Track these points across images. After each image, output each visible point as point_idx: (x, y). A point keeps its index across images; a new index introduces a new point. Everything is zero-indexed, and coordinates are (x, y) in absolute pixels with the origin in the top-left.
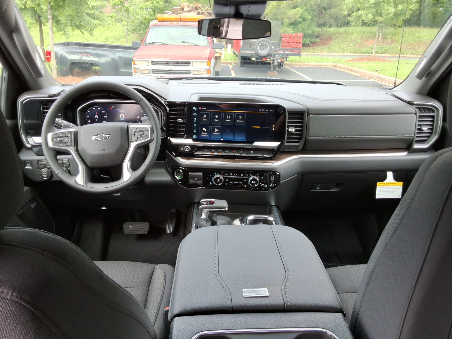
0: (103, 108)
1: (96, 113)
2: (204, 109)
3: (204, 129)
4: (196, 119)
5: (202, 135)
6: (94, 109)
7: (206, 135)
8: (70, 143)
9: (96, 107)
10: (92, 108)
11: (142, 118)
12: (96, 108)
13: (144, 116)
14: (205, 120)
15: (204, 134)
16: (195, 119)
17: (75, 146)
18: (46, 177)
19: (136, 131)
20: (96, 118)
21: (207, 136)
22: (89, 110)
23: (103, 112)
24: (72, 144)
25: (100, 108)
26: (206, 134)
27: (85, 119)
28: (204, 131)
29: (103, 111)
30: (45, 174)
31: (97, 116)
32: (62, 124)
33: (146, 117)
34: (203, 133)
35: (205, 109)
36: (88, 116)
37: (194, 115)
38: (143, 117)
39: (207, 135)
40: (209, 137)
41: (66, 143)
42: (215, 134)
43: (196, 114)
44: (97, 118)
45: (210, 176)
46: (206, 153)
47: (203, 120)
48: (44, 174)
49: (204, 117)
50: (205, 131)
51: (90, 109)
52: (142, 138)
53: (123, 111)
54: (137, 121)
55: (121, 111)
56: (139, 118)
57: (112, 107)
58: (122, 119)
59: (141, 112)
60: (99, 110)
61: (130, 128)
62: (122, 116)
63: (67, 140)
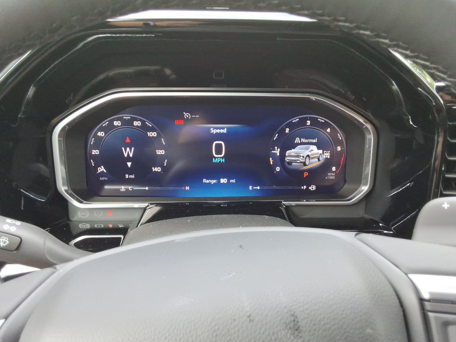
0: (151, 121)
1: (128, 140)
6: (116, 123)
9: (127, 117)
10: (112, 122)
11: (288, 152)
12: (125, 123)
13: (298, 144)
20: (126, 155)
22: (100, 130)
23: (153, 134)
25: (140, 120)
27: (88, 164)
29: (152, 130)
31: (128, 149)
33: (301, 149)
36: (95, 152)
38: (293, 150)
44: (131, 155)
51: (105, 123)
53: (222, 131)
54: (272, 163)
55: (214, 130)
56: (278, 154)
57: (185, 116)
58: (218, 158)
59: (287, 130)
60: (137, 126)
61: (428, 306)
62: (219, 148)
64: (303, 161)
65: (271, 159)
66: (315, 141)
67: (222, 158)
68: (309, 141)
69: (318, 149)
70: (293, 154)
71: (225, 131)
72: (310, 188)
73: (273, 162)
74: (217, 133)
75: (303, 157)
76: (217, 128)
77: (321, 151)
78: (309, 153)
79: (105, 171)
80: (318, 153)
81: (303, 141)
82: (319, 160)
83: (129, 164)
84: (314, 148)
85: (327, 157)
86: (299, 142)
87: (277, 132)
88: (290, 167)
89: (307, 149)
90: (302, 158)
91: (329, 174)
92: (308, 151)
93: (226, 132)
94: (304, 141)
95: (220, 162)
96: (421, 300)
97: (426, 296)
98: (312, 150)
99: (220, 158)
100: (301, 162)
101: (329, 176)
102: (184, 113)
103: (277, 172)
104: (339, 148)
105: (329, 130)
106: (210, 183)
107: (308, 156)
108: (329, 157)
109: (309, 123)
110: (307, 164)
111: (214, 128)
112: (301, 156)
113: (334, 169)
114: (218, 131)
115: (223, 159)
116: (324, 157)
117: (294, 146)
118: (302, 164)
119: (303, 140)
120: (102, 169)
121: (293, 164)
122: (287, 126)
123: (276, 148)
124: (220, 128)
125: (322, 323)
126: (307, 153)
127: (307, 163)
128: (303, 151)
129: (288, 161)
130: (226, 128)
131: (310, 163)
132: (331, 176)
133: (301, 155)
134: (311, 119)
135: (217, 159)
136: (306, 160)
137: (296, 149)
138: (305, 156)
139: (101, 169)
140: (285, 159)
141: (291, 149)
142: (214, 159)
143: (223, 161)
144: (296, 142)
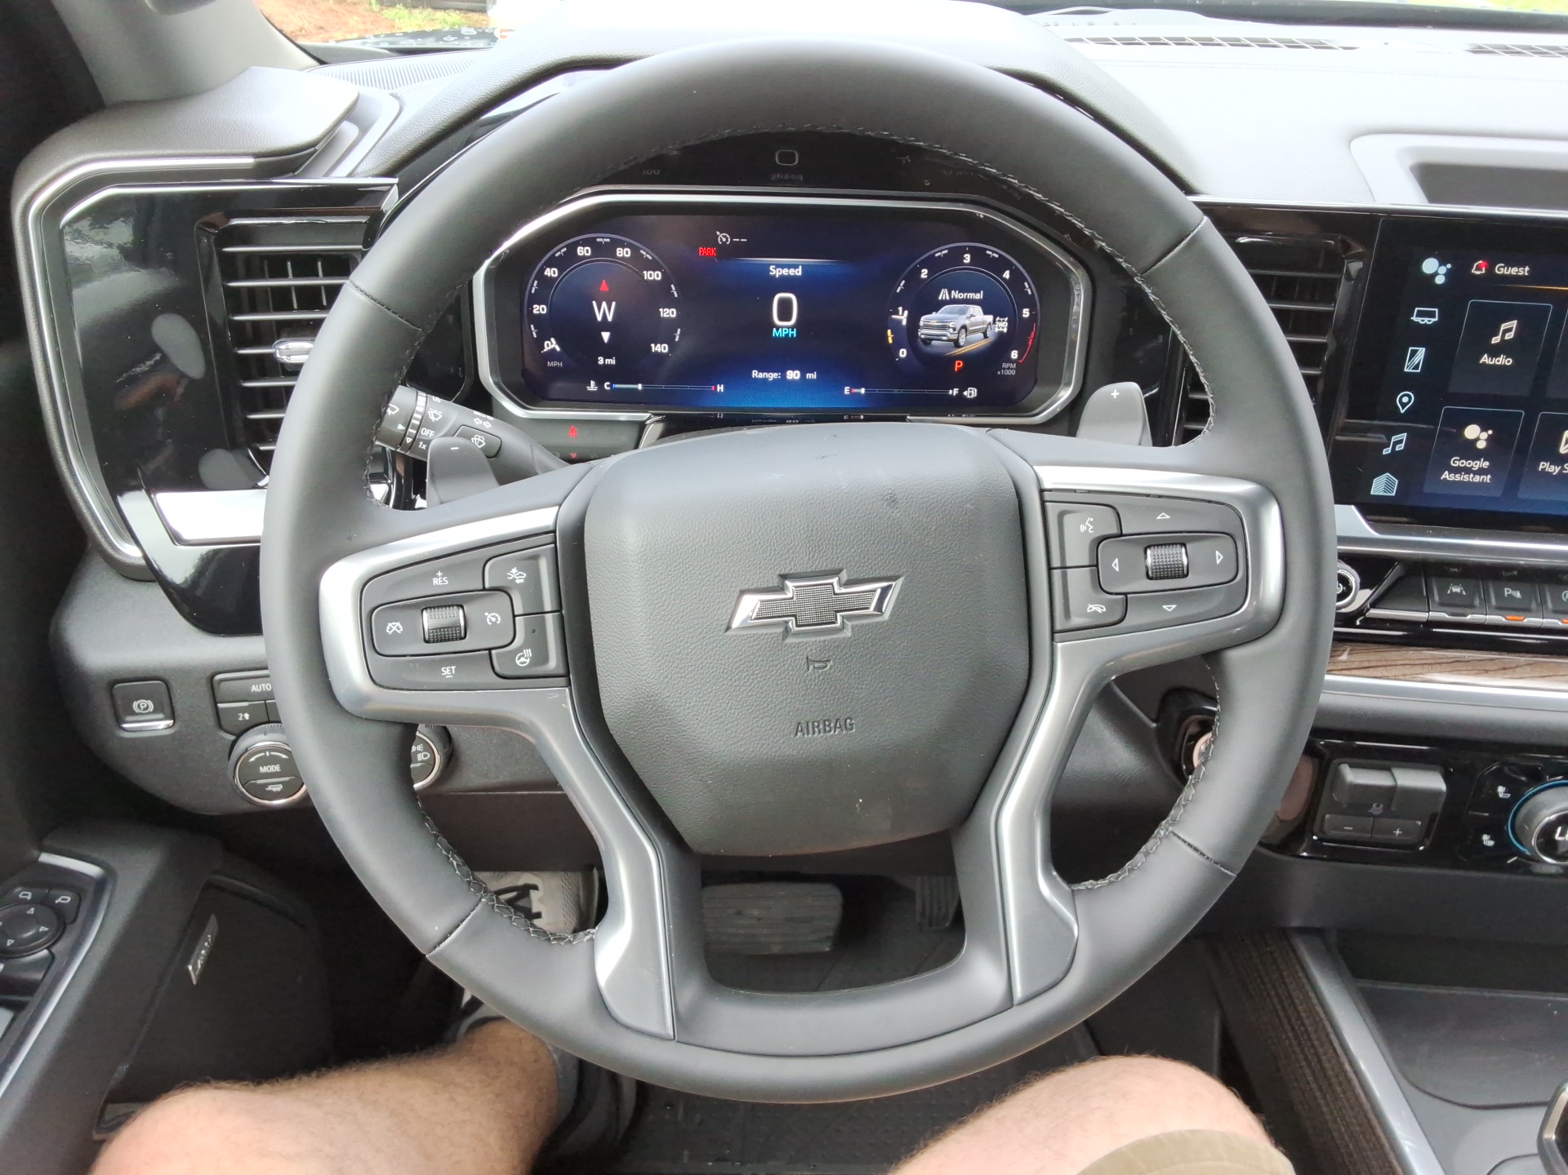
0: (652, 248)
1: (604, 287)
2: (1513, 271)
3: (1472, 432)
4: (1422, 352)
5: (1446, 475)
6: (583, 251)
7: (1478, 479)
8: (528, 652)
9: (603, 239)
10: (572, 249)
12: (599, 250)
13: (945, 303)
14: (1503, 360)
15: (1468, 471)
16: (1414, 353)
17: (567, 675)
18: (279, 788)
19: (1114, 530)
20: (599, 318)
21: (1482, 484)
22: (550, 264)
23: (653, 276)
24: (546, 660)
25: (629, 246)
26: (1481, 472)
28: (1469, 450)
29: (653, 266)
30: (277, 768)
31: (604, 304)
32: (408, 425)
34: (1456, 462)
35: (1524, 271)
36: (540, 309)
37: (1414, 318)
38: (934, 315)
39: (1487, 478)
40: (1498, 493)
41: (490, 650)
42: (1554, 470)
43: (1432, 315)
44: (610, 318)
45: (1497, 794)
46: (1465, 615)
47: (1485, 359)
48: (263, 770)
49: (1495, 340)
50: (1481, 445)
51: (560, 252)
52: (1169, 608)
53: (792, 272)
54: (890, 341)
55: (778, 270)
56: (904, 323)
57: (719, 239)
58: (782, 327)
59: (924, 273)
60: (623, 258)
61: (1047, 496)
62: (785, 307)
63: (498, 622)
64: (954, 337)
65: (889, 332)
66: (979, 296)
67: (792, 327)
68: (966, 296)
69: (986, 313)
70: (934, 323)
71: (798, 272)
72: (965, 393)
73: (893, 338)
74: (782, 277)
75: (954, 329)
76: (783, 266)
77: (990, 318)
78: (967, 322)
79: (558, 349)
80: (983, 323)
81: (954, 296)
82: (986, 336)
83: (606, 336)
84: (977, 310)
85: (1001, 329)
86: (948, 298)
87: (903, 276)
88: (928, 349)
89: (962, 312)
90: (951, 330)
91: (1005, 365)
92: (965, 316)
93: (800, 274)
94: (957, 297)
95: (787, 335)
96: (1042, 491)
97: (1047, 485)
98: (972, 316)
99: (788, 328)
100: (949, 340)
101: (1004, 369)
102: (718, 233)
103: (900, 359)
104: (1026, 313)
105: (1007, 275)
106: (765, 380)
107: (964, 327)
108: (1005, 330)
109: (967, 258)
110: (962, 344)
111: (778, 266)
112: (949, 328)
113: (1014, 355)
114: (785, 272)
115: (793, 330)
116: (997, 330)
117: (937, 306)
118: (952, 343)
119: (956, 295)
120: (552, 344)
121: (933, 342)
122: (923, 265)
123: (900, 309)
124: (789, 266)
125: (921, 496)
126: (963, 320)
127: (962, 341)
128: (955, 316)
129: (923, 336)
130: (800, 267)
131: (968, 343)
132: (1009, 368)
133: (951, 326)
134: (972, 251)
135: (780, 330)
136: (961, 335)
137: (941, 313)
138: (958, 328)
139: (551, 345)
140: (917, 332)
141: (930, 313)
142: (775, 330)
143: (792, 335)
144: (940, 298)
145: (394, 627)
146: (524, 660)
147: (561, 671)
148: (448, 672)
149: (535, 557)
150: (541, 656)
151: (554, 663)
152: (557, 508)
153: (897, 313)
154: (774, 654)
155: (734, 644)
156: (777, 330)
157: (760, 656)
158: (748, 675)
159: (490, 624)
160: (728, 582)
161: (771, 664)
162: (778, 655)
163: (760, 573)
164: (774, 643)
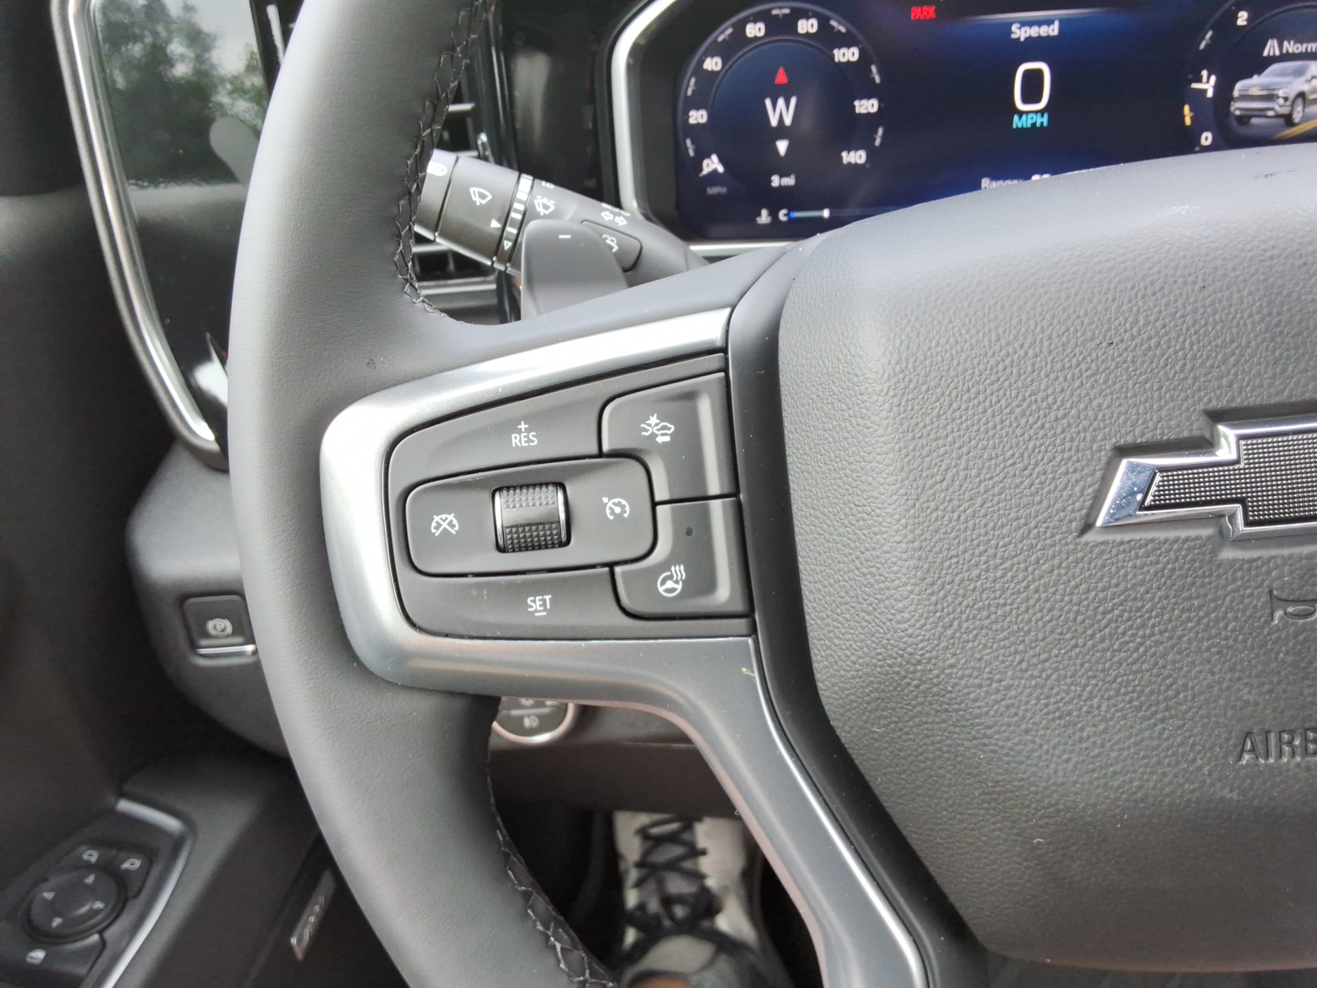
0: (845, 17)
1: (781, 77)
6: (755, 30)
8: (679, 571)
9: (781, 11)
10: (740, 27)
11: (1239, 85)
12: (774, 26)
13: (1273, 60)
17: (749, 614)
20: (774, 122)
22: (710, 53)
23: (847, 55)
24: (710, 585)
25: (815, 15)
27: (679, 149)
29: (846, 41)
31: (781, 102)
32: (505, 221)
33: (1283, 74)
36: (698, 117)
38: (1256, 79)
41: (611, 565)
44: (788, 121)
51: (724, 33)
53: (1044, 30)
54: (1188, 122)
55: (1023, 29)
56: (1210, 94)
58: (1027, 113)
59: (1242, 18)
60: (808, 35)
62: (1033, 81)
63: (626, 515)
64: (1285, 110)
65: (1187, 109)
67: (1042, 112)
68: (1307, 49)
70: (1255, 91)
71: (1053, 31)
73: (1192, 118)
74: (1029, 39)
75: (1286, 99)
76: (1030, 23)
78: (1306, 88)
79: (721, 169)
81: (1287, 50)
83: (782, 146)
86: (1277, 53)
87: (1212, 21)
88: (1243, 131)
89: (1299, 73)
90: (1281, 101)
92: (1302, 79)
93: (1055, 34)
94: (1291, 51)
95: (1034, 125)
98: (1314, 77)
99: (1036, 112)
100: (1278, 116)
103: (1202, 147)
107: (1302, 95)
110: (1296, 120)
111: (1024, 23)
112: (1278, 97)
114: (1034, 32)
115: (1042, 117)
117: (1261, 65)
118: (1281, 121)
119: (1290, 47)
120: (713, 162)
121: (1254, 121)
122: (1241, 6)
123: (1205, 73)
124: (1040, 24)
126: (1300, 85)
127: (1297, 117)
128: (1288, 79)
129: (1238, 113)
130: (1057, 23)
131: (1305, 118)
133: (1281, 93)
135: (1024, 117)
136: (1295, 107)
137: (1266, 76)
138: (1292, 95)
139: (712, 164)
140: (1229, 106)
141: (1250, 76)
142: (1016, 118)
143: (1042, 123)
144: (1265, 53)
145: (445, 522)
146: (671, 585)
147: (739, 606)
148: (538, 606)
149: (691, 396)
150: (702, 580)
151: (725, 592)
152: (728, 310)
153: (1199, 80)
154: (1193, 584)
155: (1100, 562)
156: (1020, 117)
157: (1159, 588)
158: (1131, 628)
159: (611, 518)
160: (1085, 430)
161: (1187, 604)
162: (1202, 586)
163: (1160, 409)
164: (1193, 561)
